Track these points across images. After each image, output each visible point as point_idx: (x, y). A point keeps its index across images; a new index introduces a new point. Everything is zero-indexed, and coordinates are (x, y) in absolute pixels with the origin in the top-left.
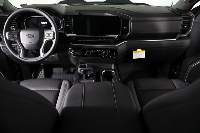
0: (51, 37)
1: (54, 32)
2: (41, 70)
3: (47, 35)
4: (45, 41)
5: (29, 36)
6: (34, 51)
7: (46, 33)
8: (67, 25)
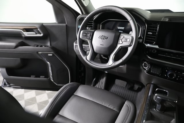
0: (128, 43)
1: (132, 37)
2: (103, 78)
3: (123, 40)
4: (119, 46)
6: (102, 56)
7: (122, 37)
8: (149, 33)
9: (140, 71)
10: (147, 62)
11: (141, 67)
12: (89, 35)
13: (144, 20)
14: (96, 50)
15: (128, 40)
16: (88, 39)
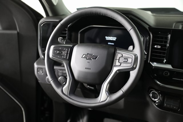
0: (129, 65)
3: (122, 60)
4: (115, 69)
5: (88, 57)
6: (85, 85)
7: (119, 56)
8: (155, 46)
9: (146, 105)
10: (156, 90)
11: (148, 99)
12: (64, 53)
13: (147, 27)
14: (78, 77)
15: (130, 60)
16: (64, 59)
